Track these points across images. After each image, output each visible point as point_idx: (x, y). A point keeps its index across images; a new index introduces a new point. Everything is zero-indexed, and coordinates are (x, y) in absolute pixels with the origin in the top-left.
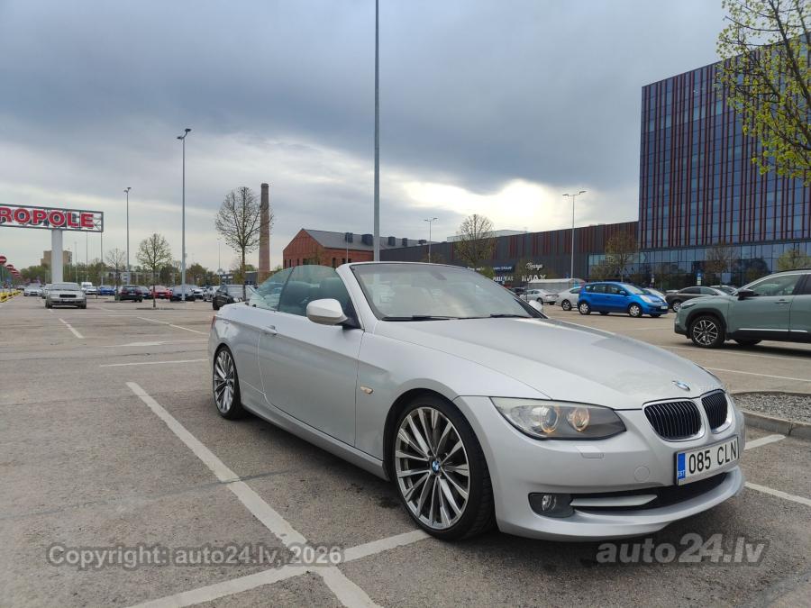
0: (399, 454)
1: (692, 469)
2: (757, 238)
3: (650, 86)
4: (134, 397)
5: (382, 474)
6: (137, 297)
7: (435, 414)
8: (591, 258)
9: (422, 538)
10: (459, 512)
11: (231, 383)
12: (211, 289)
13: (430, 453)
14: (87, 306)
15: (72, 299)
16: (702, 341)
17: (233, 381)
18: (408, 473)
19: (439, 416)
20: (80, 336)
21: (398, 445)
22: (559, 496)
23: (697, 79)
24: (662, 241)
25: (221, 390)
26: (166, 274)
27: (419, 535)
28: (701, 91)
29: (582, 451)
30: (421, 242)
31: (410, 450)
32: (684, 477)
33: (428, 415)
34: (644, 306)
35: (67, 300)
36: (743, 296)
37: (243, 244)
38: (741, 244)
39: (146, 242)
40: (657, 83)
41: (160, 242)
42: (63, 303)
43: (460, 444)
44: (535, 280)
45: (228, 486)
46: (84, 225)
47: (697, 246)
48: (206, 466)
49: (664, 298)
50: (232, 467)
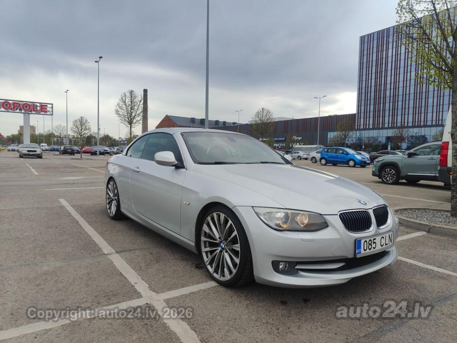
0: (203, 239)
1: (365, 249)
2: (422, 124)
3: (364, 36)
4: (62, 207)
5: (194, 250)
6: (72, 153)
7: (222, 216)
8: (329, 133)
9: (214, 286)
10: (234, 271)
11: (116, 199)
12: (114, 149)
13: (220, 238)
14: (43, 157)
15: (34, 153)
16: (387, 180)
17: (116, 198)
18: (208, 249)
19: (225, 216)
20: (36, 173)
21: (203, 234)
22: (289, 262)
23: (391, 33)
24: (369, 125)
25: (110, 203)
26: (89, 140)
27: (213, 284)
28: (393, 39)
29: (303, 238)
30: (234, 123)
31: (209, 236)
32: (360, 253)
33: (219, 216)
34: (357, 161)
35: (31, 153)
36: (410, 155)
37: (131, 123)
38: (413, 127)
39: (76, 121)
40: (368, 35)
41: (84, 121)
42: (29, 155)
43: (235, 233)
44: (298, 146)
45: (109, 256)
46: (42, 111)
47: (389, 128)
48: (97, 245)
49: (368, 157)
50: (113, 246)
